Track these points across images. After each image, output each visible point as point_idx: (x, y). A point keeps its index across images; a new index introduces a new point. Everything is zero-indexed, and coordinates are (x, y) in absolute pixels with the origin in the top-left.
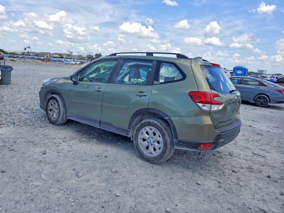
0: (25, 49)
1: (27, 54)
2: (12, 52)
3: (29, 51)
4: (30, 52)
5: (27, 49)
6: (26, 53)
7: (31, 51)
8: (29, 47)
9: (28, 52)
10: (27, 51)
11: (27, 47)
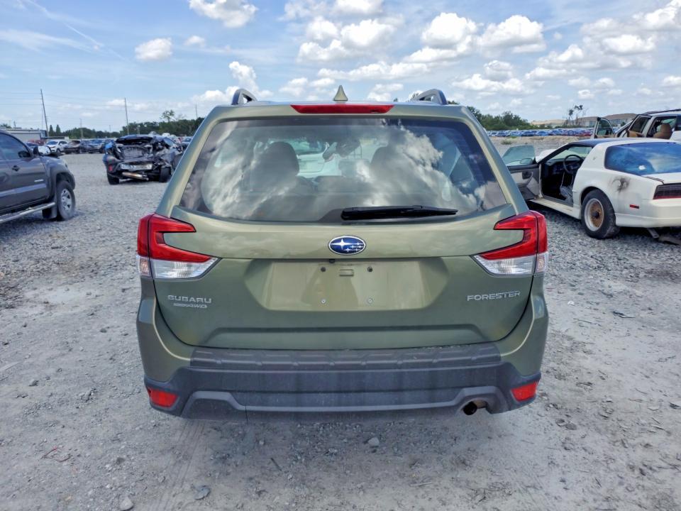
0: (571, 112)
1: (575, 124)
2: (549, 123)
3: (580, 116)
4: (581, 119)
5: (576, 111)
6: (573, 122)
7: (584, 116)
8: (581, 106)
9: (577, 119)
10: (574, 118)
11: (576, 107)
